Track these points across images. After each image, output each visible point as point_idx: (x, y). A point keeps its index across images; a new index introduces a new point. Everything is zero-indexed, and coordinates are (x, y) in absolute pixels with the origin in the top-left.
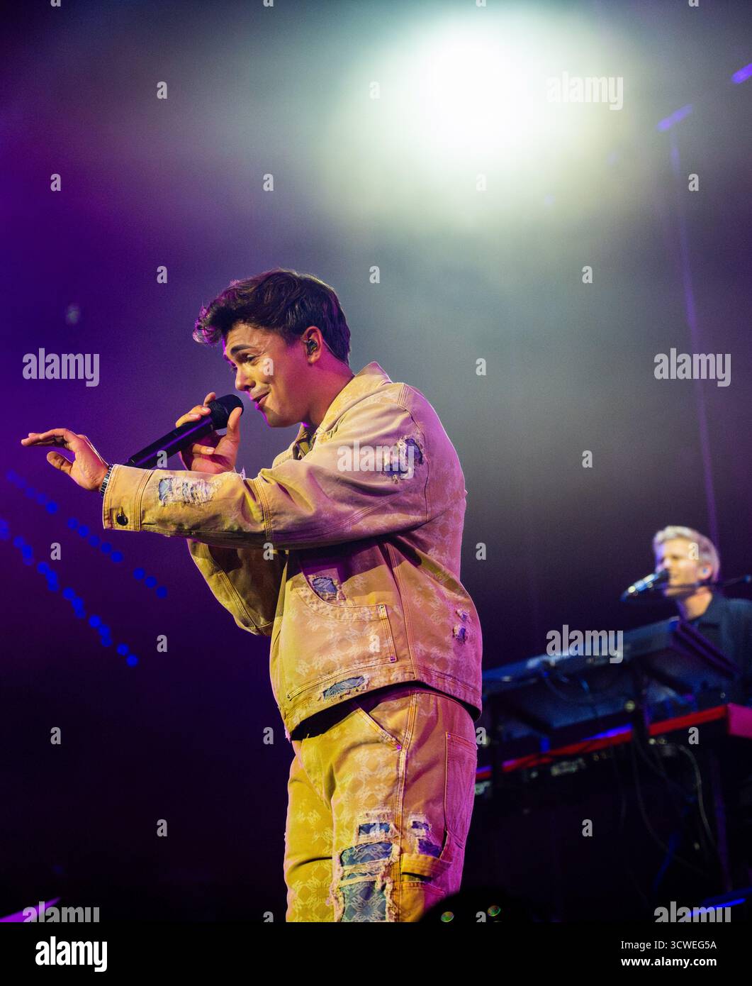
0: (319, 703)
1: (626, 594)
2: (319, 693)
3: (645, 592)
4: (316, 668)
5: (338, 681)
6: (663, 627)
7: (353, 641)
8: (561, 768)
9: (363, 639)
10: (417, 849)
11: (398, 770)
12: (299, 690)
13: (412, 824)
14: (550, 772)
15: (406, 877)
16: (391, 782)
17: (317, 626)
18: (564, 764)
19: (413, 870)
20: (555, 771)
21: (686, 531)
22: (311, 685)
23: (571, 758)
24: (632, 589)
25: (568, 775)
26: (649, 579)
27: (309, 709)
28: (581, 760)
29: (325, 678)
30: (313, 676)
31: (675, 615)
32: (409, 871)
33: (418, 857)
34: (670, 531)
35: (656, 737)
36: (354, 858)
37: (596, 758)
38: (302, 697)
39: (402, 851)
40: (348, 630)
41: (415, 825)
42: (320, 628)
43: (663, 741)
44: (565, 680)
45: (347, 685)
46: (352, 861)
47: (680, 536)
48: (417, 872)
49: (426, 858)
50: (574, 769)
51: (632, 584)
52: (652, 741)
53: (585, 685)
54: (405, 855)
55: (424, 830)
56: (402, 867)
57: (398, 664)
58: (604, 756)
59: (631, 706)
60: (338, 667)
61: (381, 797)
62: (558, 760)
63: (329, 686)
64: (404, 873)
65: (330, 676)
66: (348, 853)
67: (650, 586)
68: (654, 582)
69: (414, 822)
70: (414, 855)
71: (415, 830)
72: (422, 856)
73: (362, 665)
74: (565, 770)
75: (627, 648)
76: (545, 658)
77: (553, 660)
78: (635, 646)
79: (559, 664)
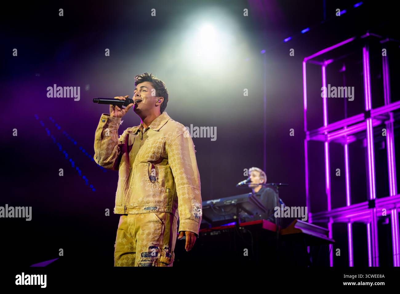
0: (142, 211)
1: (237, 185)
2: (143, 208)
3: (243, 185)
4: (144, 201)
5: (150, 206)
6: (247, 195)
7: (157, 196)
8: (213, 233)
9: (160, 196)
10: (165, 255)
11: (162, 231)
12: (137, 205)
13: (164, 248)
14: (210, 234)
15: (161, 263)
16: (159, 235)
17: (148, 189)
18: (215, 232)
19: (164, 261)
20: (212, 234)
21: (258, 169)
22: (141, 205)
23: (216, 230)
24: (240, 184)
25: (215, 235)
26: (245, 181)
27: (139, 212)
28: (219, 231)
29: (146, 204)
30: (143, 203)
31: (251, 192)
32: (162, 261)
33: (166, 258)
34: (253, 169)
35: (241, 227)
36: (147, 255)
37: (224, 231)
38: (138, 207)
39: (161, 256)
40: (157, 192)
41: (165, 248)
42: (149, 189)
43: (243, 228)
44: (217, 208)
45: (152, 208)
46: (146, 256)
47: (256, 170)
48: (165, 262)
49: (168, 258)
50: (217, 234)
51: (240, 182)
52: (240, 228)
53: (223, 210)
54: (162, 257)
55: (168, 250)
56: (161, 260)
57: (168, 206)
58: (226, 231)
59: (235, 217)
60: (151, 202)
61: (156, 239)
62: (213, 231)
63: (147, 207)
64: (161, 262)
65: (148, 204)
66: (145, 254)
67: (245, 183)
68: (246, 182)
69: (165, 247)
70: (164, 257)
71: (165, 250)
72: (167, 258)
73: (158, 204)
74: (214, 234)
75: (236, 200)
76: (212, 201)
77: (215, 201)
78: (239, 200)
79: (217, 203)
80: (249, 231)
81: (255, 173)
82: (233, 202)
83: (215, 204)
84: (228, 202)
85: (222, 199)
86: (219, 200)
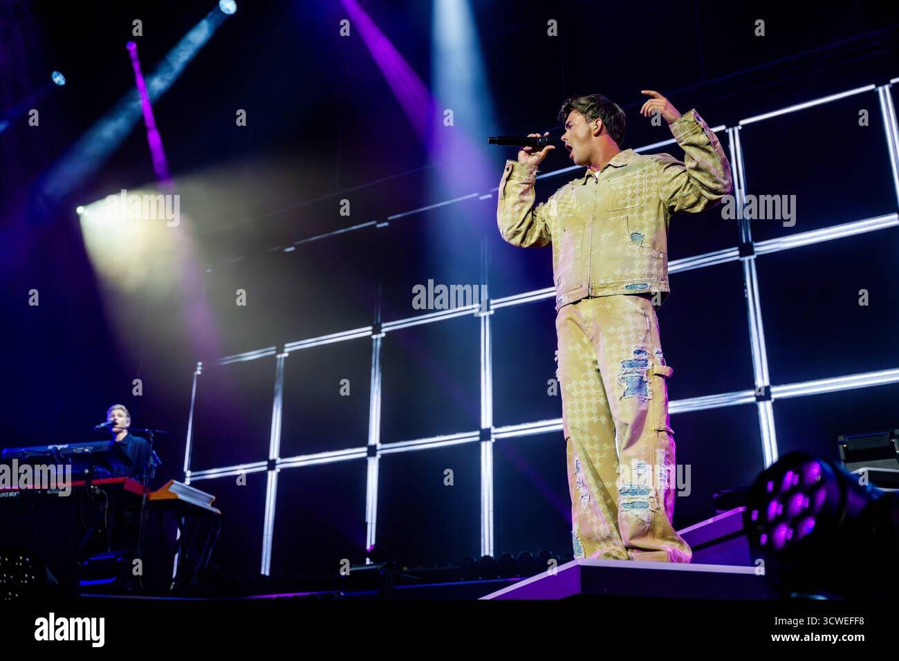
0: (622, 291)
1: (96, 427)
2: (624, 285)
4: (626, 274)
5: (635, 283)
6: (106, 443)
10: (660, 363)
11: (647, 327)
12: (613, 281)
24: (100, 426)
27: (616, 292)
29: (629, 280)
34: (118, 406)
35: (93, 485)
36: (633, 364)
38: (614, 285)
39: (653, 364)
41: (658, 353)
44: (62, 456)
45: (639, 286)
54: (656, 366)
59: (87, 471)
60: (637, 276)
61: (641, 338)
63: (630, 284)
64: (656, 374)
66: (628, 362)
73: (648, 279)
75: (92, 448)
76: (56, 446)
77: (59, 447)
78: (95, 448)
79: (62, 449)
80: (104, 491)
81: (120, 411)
82: (87, 450)
83: (60, 451)
84: (79, 449)
85: (72, 445)
86: (66, 446)
